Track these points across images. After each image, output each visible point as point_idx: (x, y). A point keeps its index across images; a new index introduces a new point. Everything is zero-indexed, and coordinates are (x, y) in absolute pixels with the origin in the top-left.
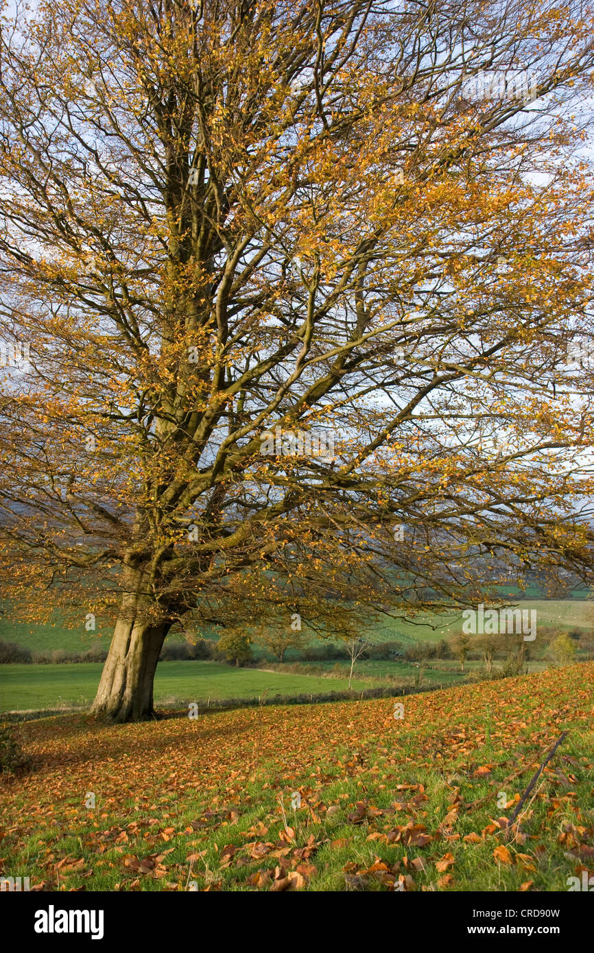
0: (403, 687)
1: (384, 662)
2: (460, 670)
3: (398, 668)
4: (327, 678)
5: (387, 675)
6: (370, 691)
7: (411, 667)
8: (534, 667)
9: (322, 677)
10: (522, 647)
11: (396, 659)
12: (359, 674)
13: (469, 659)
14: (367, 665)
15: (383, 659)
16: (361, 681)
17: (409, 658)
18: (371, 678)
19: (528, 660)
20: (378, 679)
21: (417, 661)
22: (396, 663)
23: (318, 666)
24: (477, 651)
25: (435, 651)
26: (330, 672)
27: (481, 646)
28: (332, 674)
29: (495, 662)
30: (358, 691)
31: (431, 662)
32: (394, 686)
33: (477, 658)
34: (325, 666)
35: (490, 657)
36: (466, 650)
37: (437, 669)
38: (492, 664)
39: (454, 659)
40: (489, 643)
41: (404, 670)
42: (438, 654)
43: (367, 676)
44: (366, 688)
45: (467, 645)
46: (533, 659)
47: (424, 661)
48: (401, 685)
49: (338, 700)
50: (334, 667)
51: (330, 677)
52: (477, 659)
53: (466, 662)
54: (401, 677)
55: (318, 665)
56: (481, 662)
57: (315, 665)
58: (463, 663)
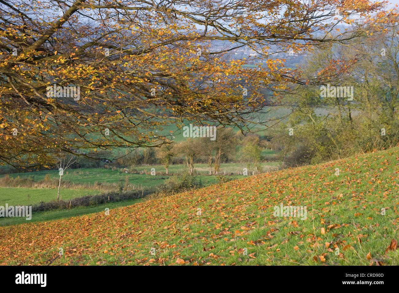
0: (109, 194)
1: (95, 170)
2: (164, 174)
3: (108, 175)
4: (38, 188)
5: (96, 182)
6: (77, 200)
7: (121, 173)
8: (231, 167)
9: (33, 188)
10: (220, 152)
11: (106, 166)
12: (68, 183)
13: (174, 163)
14: (78, 174)
15: (94, 166)
16: (71, 189)
17: (119, 165)
18: (80, 186)
19: (227, 161)
20: (86, 187)
21: (126, 167)
22: (105, 170)
23: (29, 178)
24: (180, 156)
25: (144, 157)
26: (41, 183)
27: (183, 152)
28: (42, 185)
29: (195, 165)
30: (66, 200)
31: (139, 168)
32: (100, 194)
33: (181, 161)
34: (36, 176)
35: (191, 161)
36: (170, 155)
37: (144, 174)
38: (193, 167)
39: (160, 163)
40: (190, 149)
41: (113, 176)
42: (146, 159)
43: (77, 184)
44: (74, 196)
45: (172, 151)
46: (231, 160)
47: (133, 167)
48: (106, 192)
49: (47, 210)
50: (46, 177)
51: (41, 187)
52: (181, 163)
53: (171, 166)
54: (108, 184)
55: (29, 176)
56: (184, 165)
57: (25, 177)
58: (167, 167)
